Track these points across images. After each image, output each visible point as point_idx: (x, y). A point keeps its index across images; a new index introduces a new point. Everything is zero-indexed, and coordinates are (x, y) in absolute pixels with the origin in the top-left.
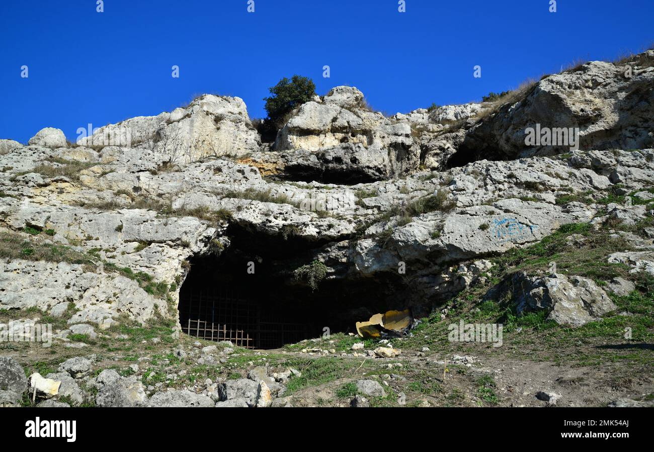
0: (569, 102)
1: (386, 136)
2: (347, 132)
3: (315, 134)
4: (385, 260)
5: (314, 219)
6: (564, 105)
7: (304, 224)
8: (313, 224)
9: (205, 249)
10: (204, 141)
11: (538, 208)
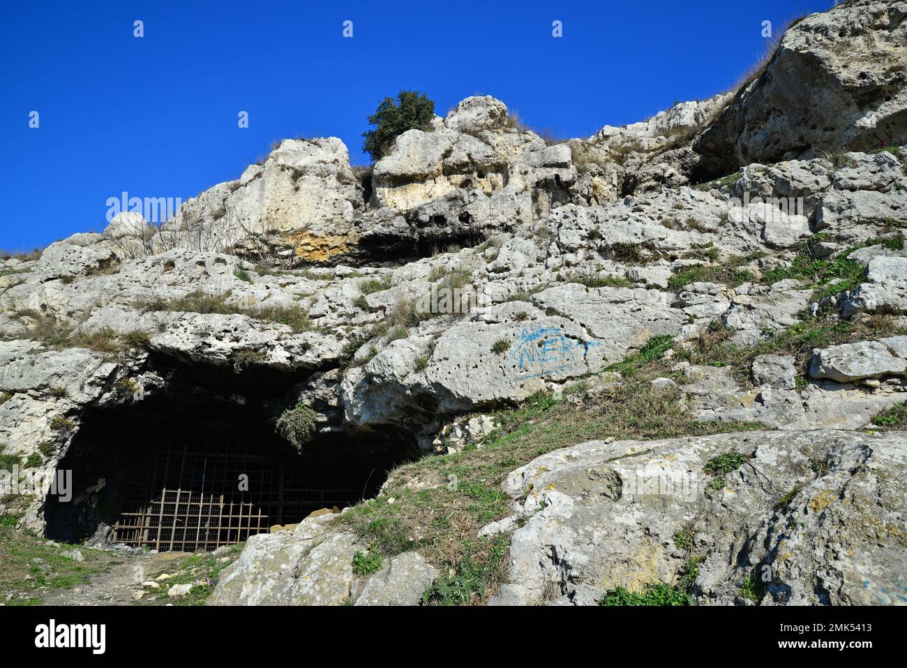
0: (835, 63)
1: (530, 169)
2: (469, 170)
3: (418, 181)
5: (283, 336)
6: (825, 71)
7: (266, 344)
8: (281, 345)
9: (107, 395)
10: (278, 210)
11: (616, 302)
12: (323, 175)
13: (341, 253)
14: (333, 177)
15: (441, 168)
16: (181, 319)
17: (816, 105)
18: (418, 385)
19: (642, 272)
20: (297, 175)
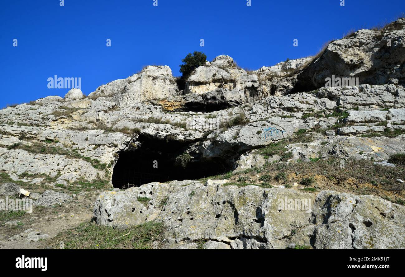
0: (343, 56)
1: (243, 82)
2: (222, 81)
3: (204, 84)
4: (215, 151)
5: (182, 131)
6: (341, 58)
7: (177, 134)
8: (182, 134)
9: (127, 148)
10: (147, 91)
11: (289, 122)
12: (165, 80)
13: (178, 108)
14: (168, 80)
15: (212, 80)
16: (150, 125)
17: (338, 68)
18: (235, 143)
19: (295, 114)
20: (155, 78)
